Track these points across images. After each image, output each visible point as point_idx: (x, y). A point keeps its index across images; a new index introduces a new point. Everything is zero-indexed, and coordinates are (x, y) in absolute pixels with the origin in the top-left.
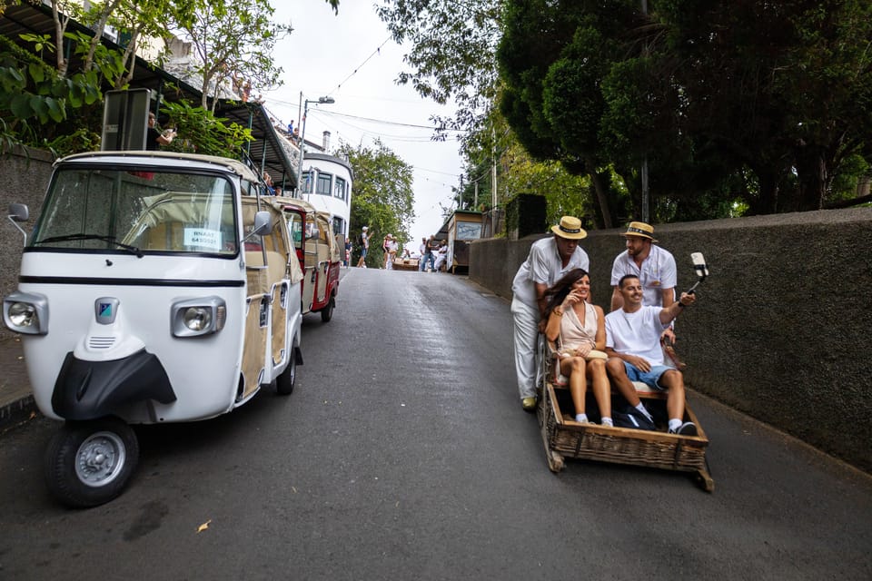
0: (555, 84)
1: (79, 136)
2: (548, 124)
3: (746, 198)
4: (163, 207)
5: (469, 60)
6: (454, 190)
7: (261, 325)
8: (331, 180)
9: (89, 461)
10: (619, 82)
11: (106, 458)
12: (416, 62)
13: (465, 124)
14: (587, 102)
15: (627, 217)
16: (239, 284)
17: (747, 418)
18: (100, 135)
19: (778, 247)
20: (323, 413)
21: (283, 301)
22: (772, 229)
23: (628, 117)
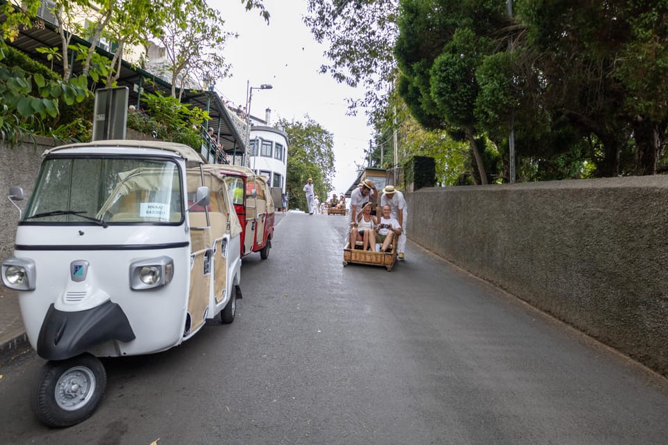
0: (440, 73)
1: (77, 124)
2: (434, 105)
3: (594, 160)
4: (133, 180)
5: (374, 54)
6: (365, 151)
7: (205, 273)
8: (272, 145)
9: (66, 390)
10: (490, 71)
11: (80, 387)
12: (333, 56)
13: (371, 103)
14: (465, 87)
15: (498, 174)
16: (185, 244)
17: (596, 342)
18: (92, 122)
19: (621, 205)
20: (256, 339)
21: (223, 251)
22: (615, 190)
23: (497, 98)
